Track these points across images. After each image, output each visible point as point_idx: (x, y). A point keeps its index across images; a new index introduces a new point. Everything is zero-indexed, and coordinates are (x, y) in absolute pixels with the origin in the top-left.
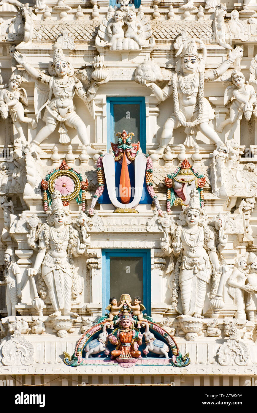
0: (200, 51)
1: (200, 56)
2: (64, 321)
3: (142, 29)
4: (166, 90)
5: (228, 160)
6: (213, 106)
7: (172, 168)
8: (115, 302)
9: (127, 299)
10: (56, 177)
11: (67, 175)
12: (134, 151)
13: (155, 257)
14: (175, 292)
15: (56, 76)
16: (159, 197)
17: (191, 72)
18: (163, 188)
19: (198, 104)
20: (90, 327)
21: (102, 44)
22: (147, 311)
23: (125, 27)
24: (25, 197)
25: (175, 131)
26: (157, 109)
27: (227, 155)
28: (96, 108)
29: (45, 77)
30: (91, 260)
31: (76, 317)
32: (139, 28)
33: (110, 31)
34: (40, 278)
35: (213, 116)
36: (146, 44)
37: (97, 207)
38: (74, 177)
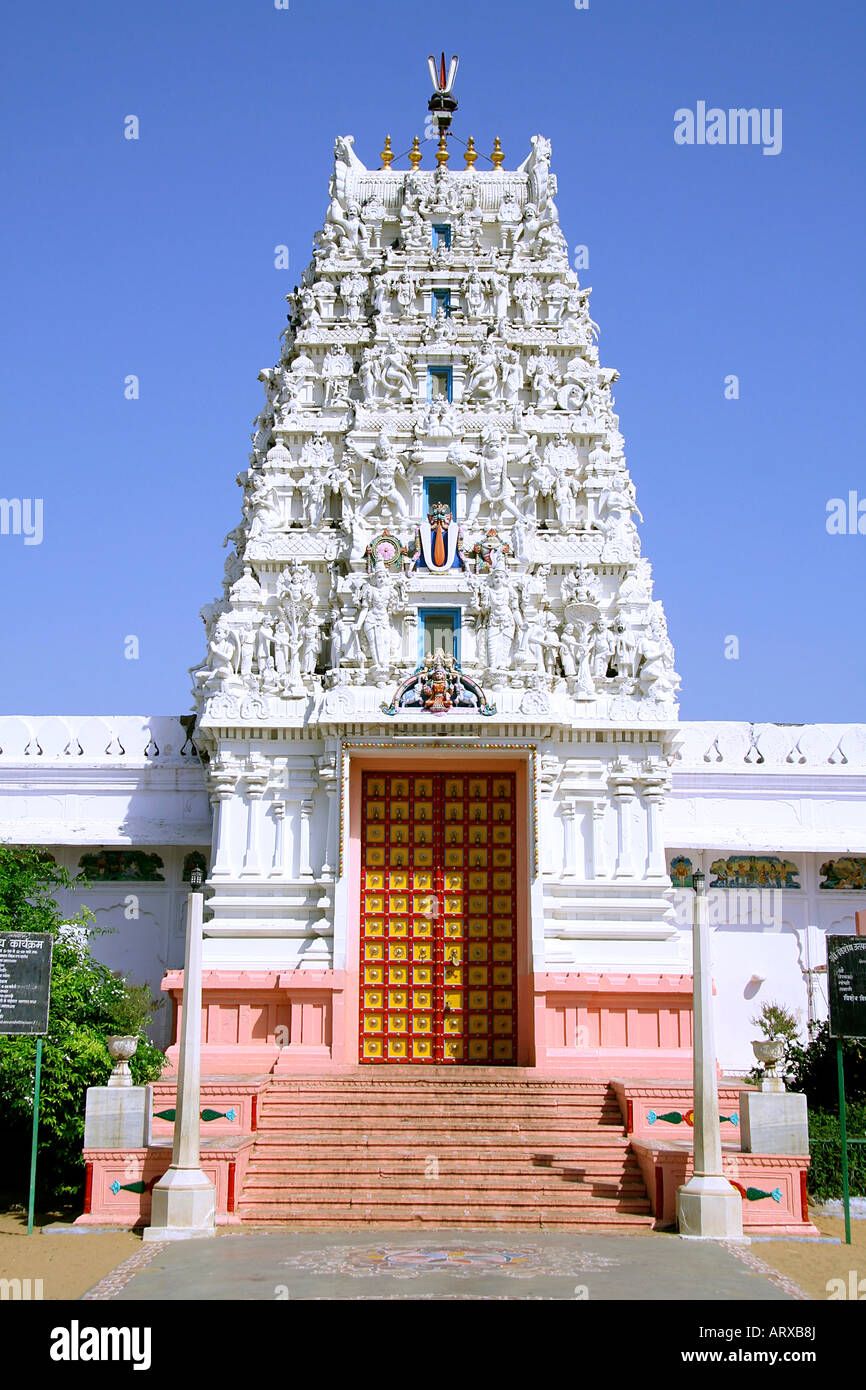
1: (503, 442)
2: (383, 673)
3: (455, 418)
4: (474, 469)
5: (528, 531)
7: (479, 537)
8: (429, 655)
9: (441, 652)
10: (379, 543)
11: (388, 541)
12: (447, 521)
13: (466, 615)
14: (483, 647)
15: (381, 458)
16: (469, 562)
17: (496, 455)
18: (473, 555)
19: (501, 483)
20: (407, 679)
21: (422, 432)
22: (458, 664)
23: (440, 418)
24: (351, 561)
26: (466, 488)
27: (527, 526)
28: (413, 487)
29: (371, 459)
30: (409, 617)
32: (452, 419)
33: (427, 421)
35: (514, 494)
36: (457, 432)
37: (414, 569)
38: (396, 544)
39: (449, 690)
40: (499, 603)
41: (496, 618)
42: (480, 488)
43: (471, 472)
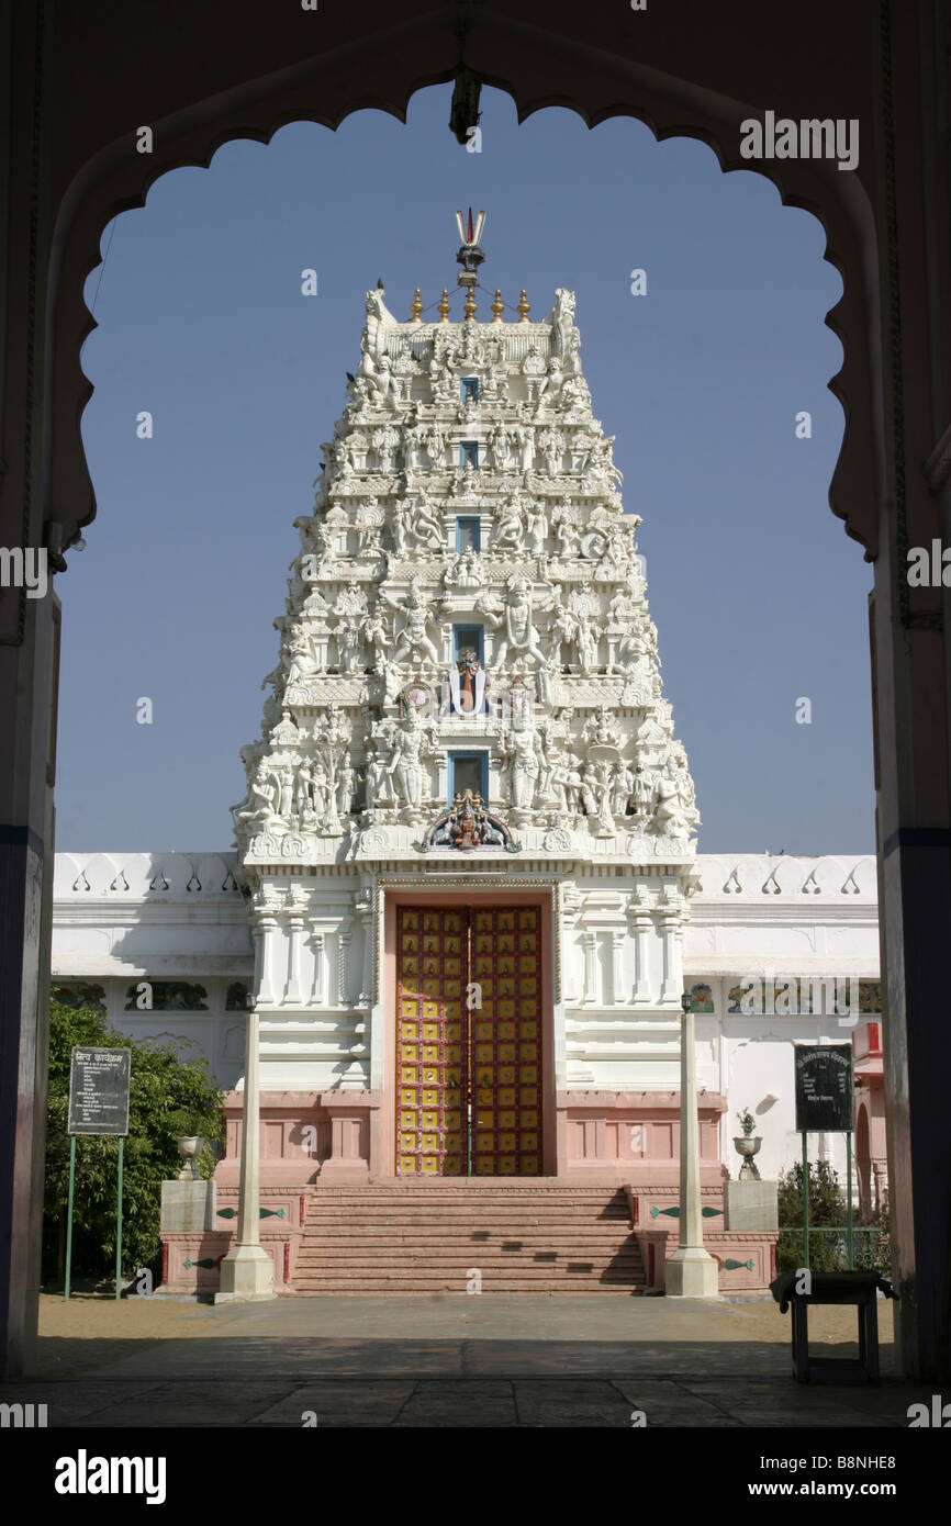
0: (528, 588)
1: (529, 591)
2: (415, 813)
3: (482, 569)
4: (501, 619)
5: (551, 676)
6: (539, 632)
8: (459, 796)
9: (469, 794)
10: (411, 690)
11: (420, 688)
13: (492, 758)
14: (508, 788)
15: (412, 608)
17: (521, 604)
18: (499, 700)
19: (527, 630)
20: (437, 819)
21: (450, 582)
22: (486, 804)
23: (468, 568)
24: (384, 706)
25: (508, 652)
26: (493, 635)
28: (443, 634)
30: (438, 761)
31: (425, 810)
32: (479, 569)
33: (456, 572)
34: (396, 776)
35: (538, 641)
36: (485, 582)
37: (444, 715)
38: (426, 689)
39: (477, 829)
40: (524, 746)
41: (522, 760)
42: (507, 636)
43: (498, 621)
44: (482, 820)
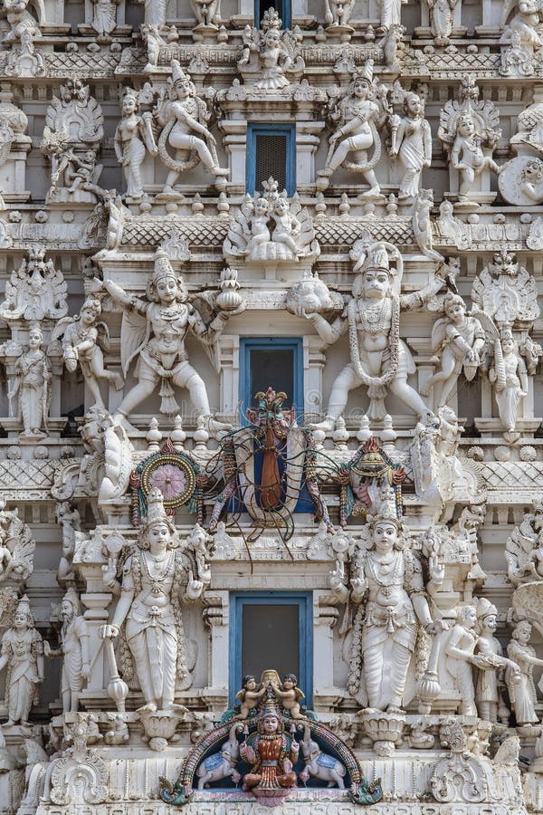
0: (393, 264)
1: (393, 271)
2: (160, 719)
3: (299, 227)
4: (338, 324)
5: (439, 441)
6: (414, 352)
7: (346, 454)
8: (252, 684)
9: (273, 679)
10: (155, 467)
11: (173, 463)
12: (285, 423)
13: (321, 605)
14: (355, 667)
15: (159, 302)
16: (329, 501)
17: (380, 297)
18: (334, 488)
19: (389, 349)
20: (209, 734)
21: (234, 252)
22: (308, 702)
23: (272, 225)
24: (101, 502)
25: (351, 393)
26: (321, 357)
27: (438, 431)
28: (220, 357)
29: (139, 304)
30: (210, 611)
31: (182, 713)
32: (294, 226)
34: (122, 643)
35: (412, 370)
36: (305, 252)
37: (223, 517)
38: (187, 465)
39: (290, 754)
40: (385, 581)
41: (379, 611)
42: (349, 360)
43: (329, 330)
44: (299, 736)
